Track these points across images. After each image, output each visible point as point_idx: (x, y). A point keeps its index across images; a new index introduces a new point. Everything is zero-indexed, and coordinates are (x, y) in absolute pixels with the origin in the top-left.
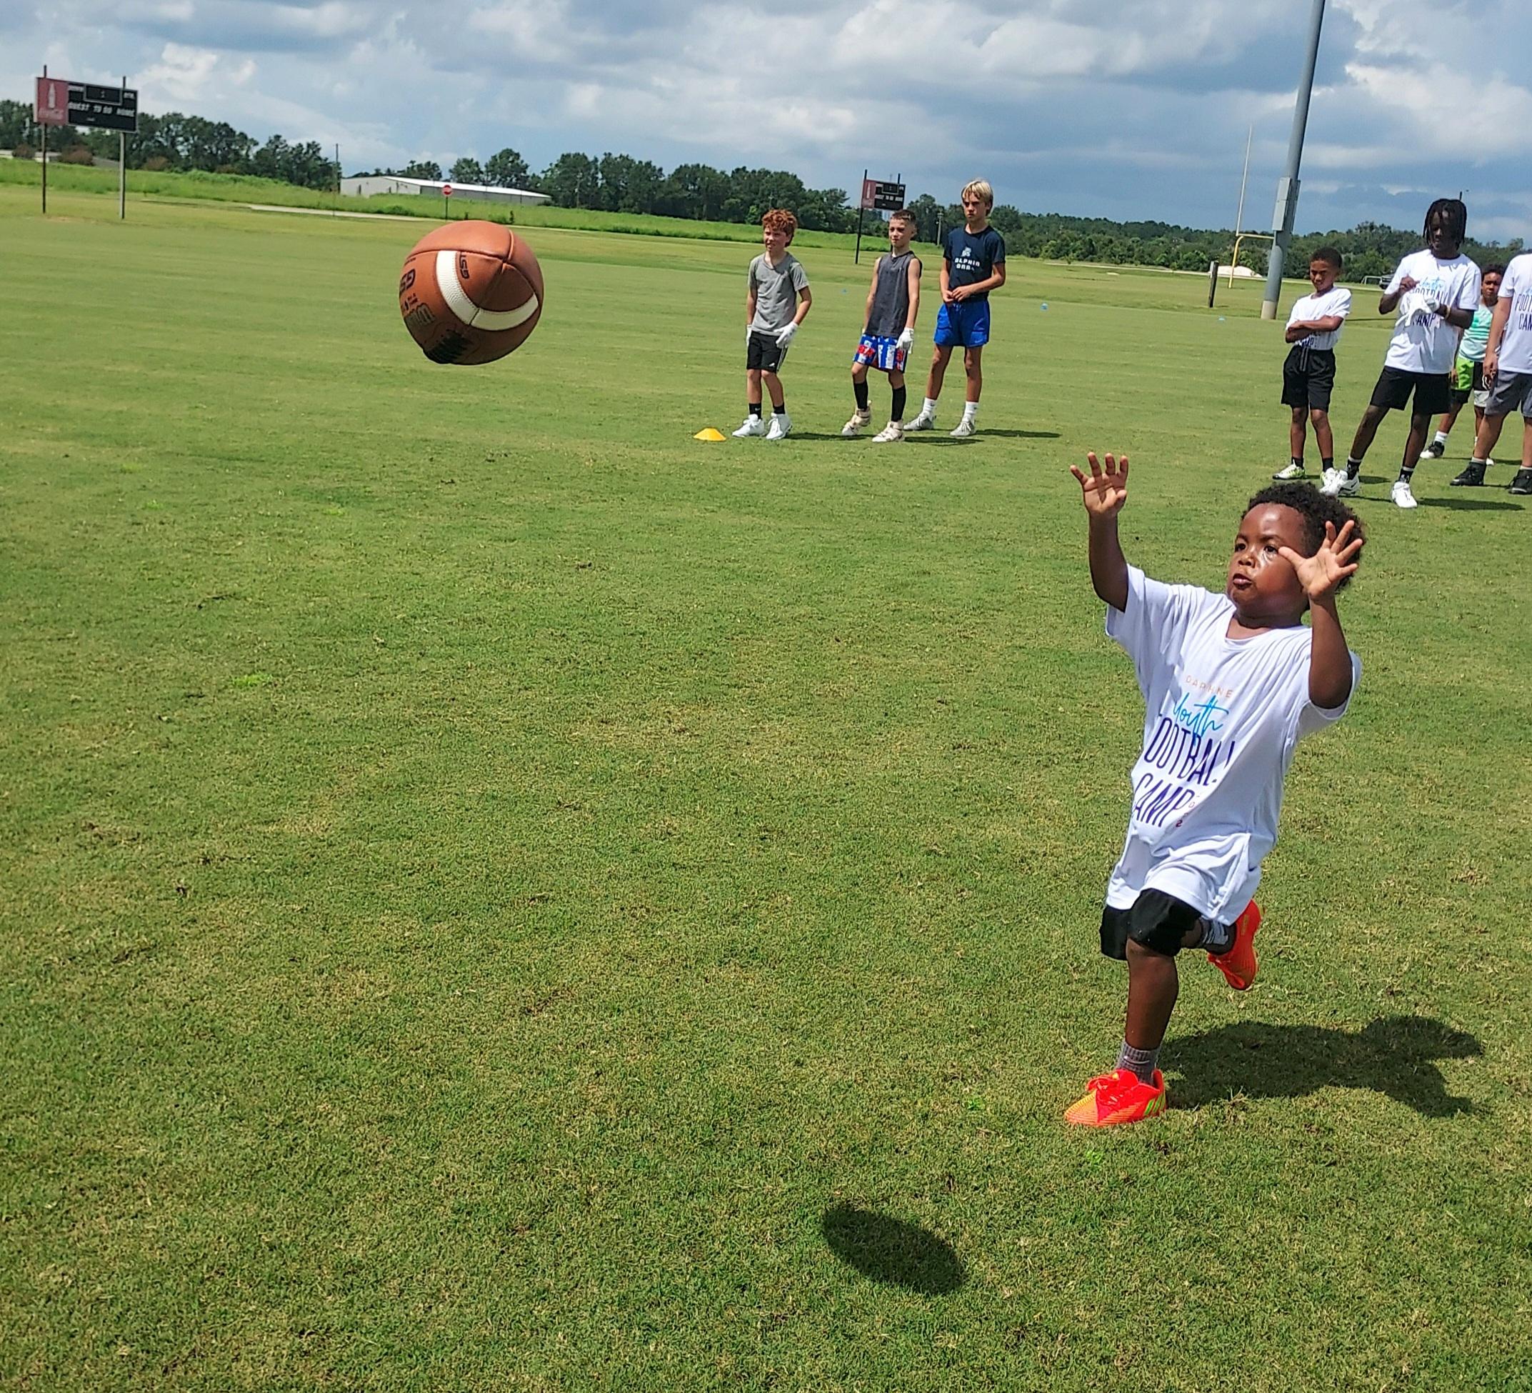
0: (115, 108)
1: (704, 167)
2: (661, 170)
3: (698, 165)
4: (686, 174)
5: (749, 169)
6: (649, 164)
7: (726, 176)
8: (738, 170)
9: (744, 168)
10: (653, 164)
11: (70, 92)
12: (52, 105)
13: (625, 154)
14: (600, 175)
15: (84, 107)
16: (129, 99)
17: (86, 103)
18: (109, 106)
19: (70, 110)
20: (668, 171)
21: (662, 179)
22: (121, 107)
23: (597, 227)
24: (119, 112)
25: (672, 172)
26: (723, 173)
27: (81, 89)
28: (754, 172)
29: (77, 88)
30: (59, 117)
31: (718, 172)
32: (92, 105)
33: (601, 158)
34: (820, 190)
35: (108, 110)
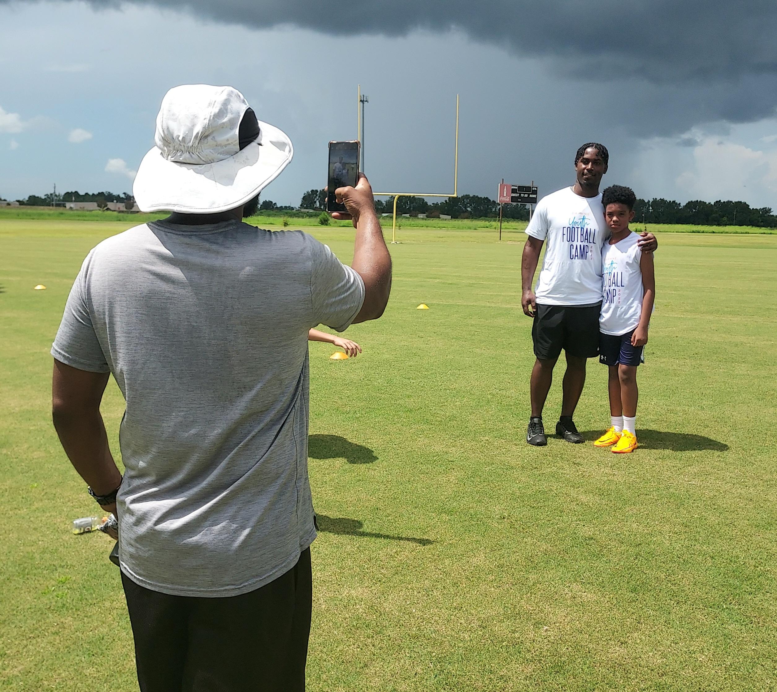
0: (529, 195)
1: (700, 201)
2: (680, 204)
3: (698, 201)
4: (691, 205)
5: (722, 201)
6: (674, 202)
7: (712, 205)
8: (717, 202)
9: (720, 201)
10: (676, 202)
11: (512, 189)
12: (505, 195)
13: (662, 198)
14: (651, 208)
15: (517, 195)
16: (535, 190)
17: (518, 193)
18: (526, 194)
19: (512, 197)
20: (683, 204)
21: (680, 208)
22: (531, 194)
23: (684, 231)
24: (531, 196)
25: (685, 204)
26: (709, 203)
27: (516, 188)
28: (724, 202)
29: (515, 188)
30: (508, 200)
31: (707, 203)
32: (520, 194)
33: (651, 200)
34: (758, 208)
35: (526, 196)
